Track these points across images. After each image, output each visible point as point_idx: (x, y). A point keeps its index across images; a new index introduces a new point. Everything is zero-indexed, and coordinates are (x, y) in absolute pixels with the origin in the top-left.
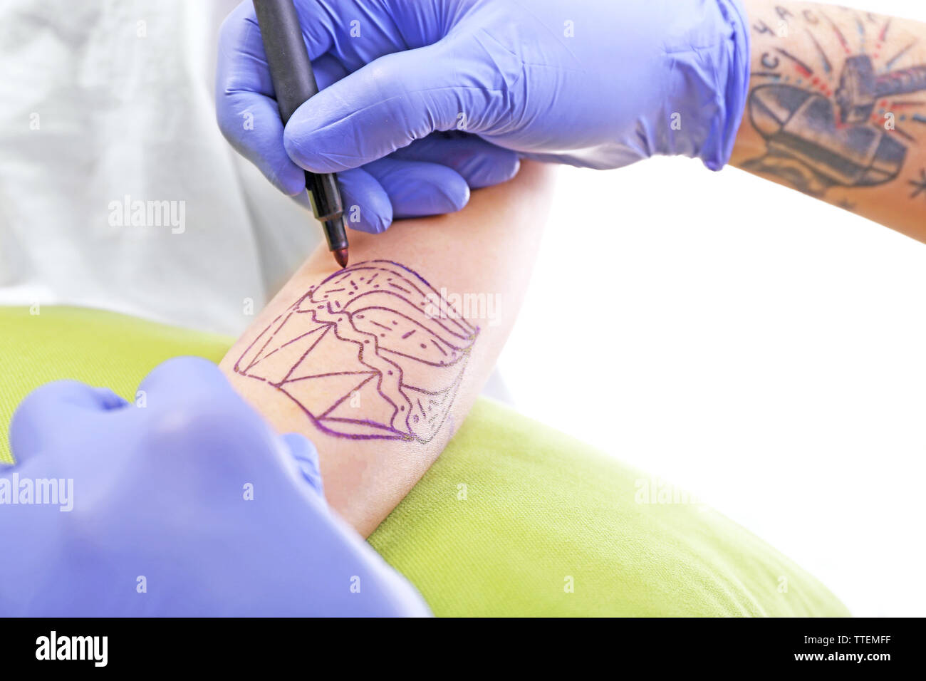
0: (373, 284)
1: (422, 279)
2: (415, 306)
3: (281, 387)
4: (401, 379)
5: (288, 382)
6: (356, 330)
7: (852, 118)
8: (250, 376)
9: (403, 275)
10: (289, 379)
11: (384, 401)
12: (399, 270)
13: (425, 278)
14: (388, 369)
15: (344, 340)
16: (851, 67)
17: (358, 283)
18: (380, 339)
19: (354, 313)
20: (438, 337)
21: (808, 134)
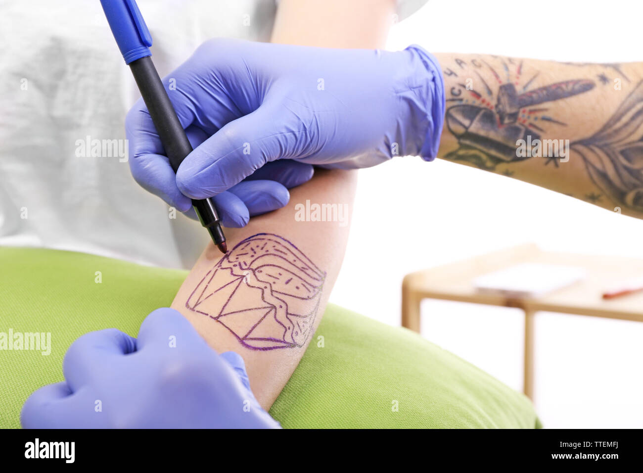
0: (265, 249)
1: (293, 245)
2: (290, 262)
3: (219, 320)
4: (287, 310)
5: (222, 316)
6: (258, 280)
7: (507, 121)
8: (197, 311)
9: (281, 243)
10: (223, 314)
11: (278, 325)
12: (279, 240)
13: (295, 245)
14: (280, 304)
15: (252, 287)
16: (503, 91)
17: (256, 250)
18: (273, 285)
19: (256, 269)
20: (305, 281)
21: (482, 133)
